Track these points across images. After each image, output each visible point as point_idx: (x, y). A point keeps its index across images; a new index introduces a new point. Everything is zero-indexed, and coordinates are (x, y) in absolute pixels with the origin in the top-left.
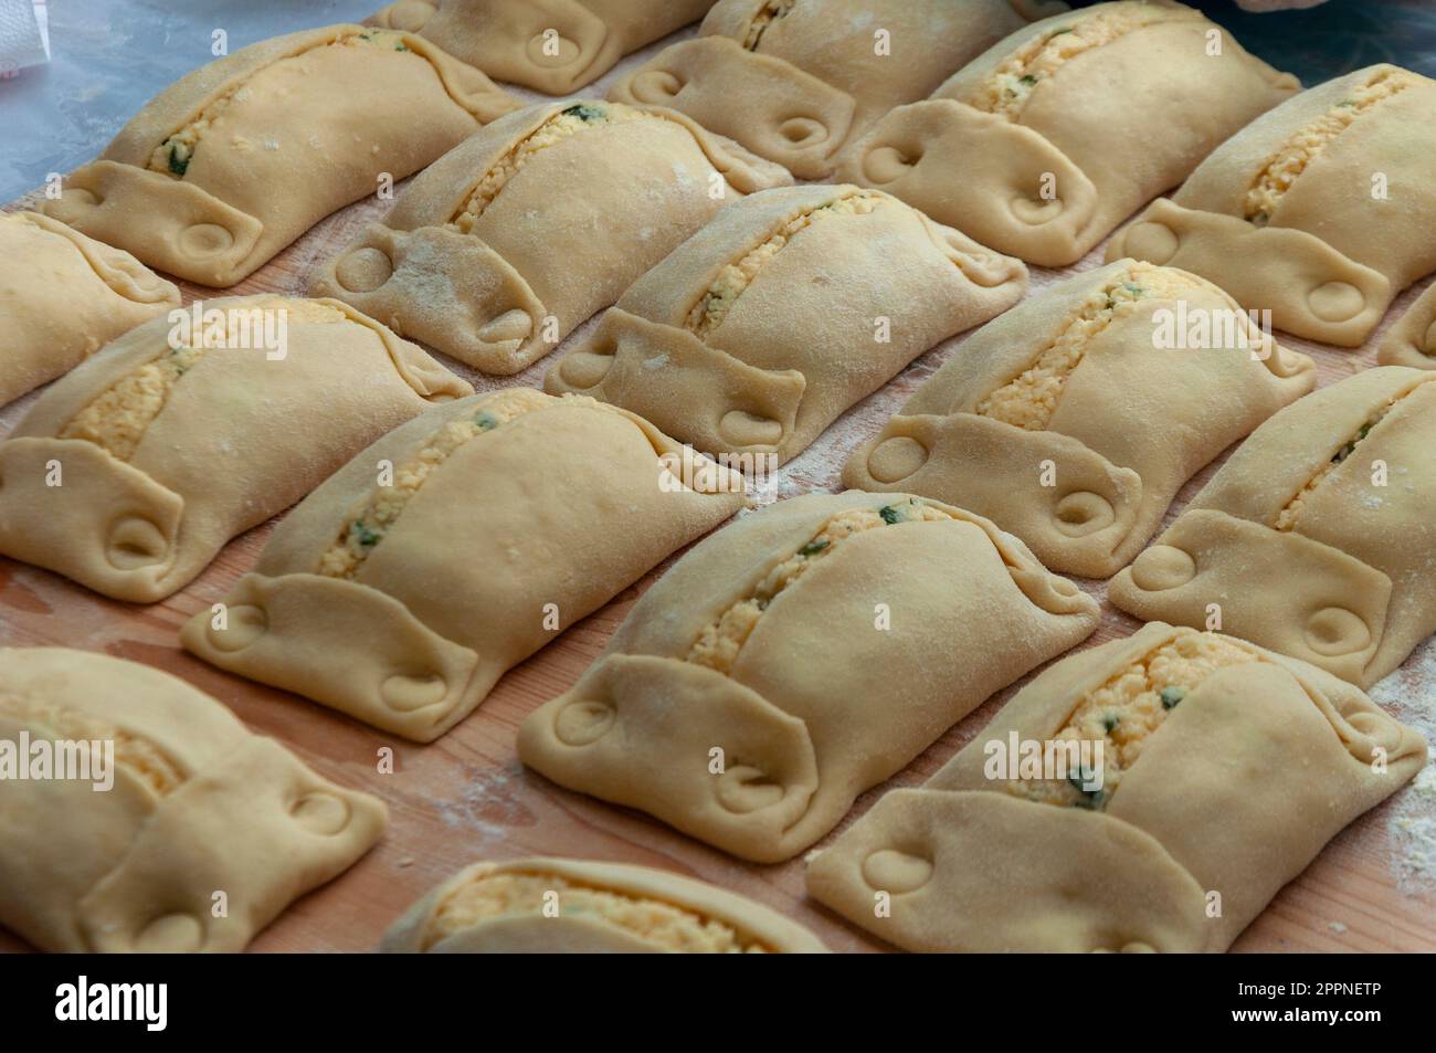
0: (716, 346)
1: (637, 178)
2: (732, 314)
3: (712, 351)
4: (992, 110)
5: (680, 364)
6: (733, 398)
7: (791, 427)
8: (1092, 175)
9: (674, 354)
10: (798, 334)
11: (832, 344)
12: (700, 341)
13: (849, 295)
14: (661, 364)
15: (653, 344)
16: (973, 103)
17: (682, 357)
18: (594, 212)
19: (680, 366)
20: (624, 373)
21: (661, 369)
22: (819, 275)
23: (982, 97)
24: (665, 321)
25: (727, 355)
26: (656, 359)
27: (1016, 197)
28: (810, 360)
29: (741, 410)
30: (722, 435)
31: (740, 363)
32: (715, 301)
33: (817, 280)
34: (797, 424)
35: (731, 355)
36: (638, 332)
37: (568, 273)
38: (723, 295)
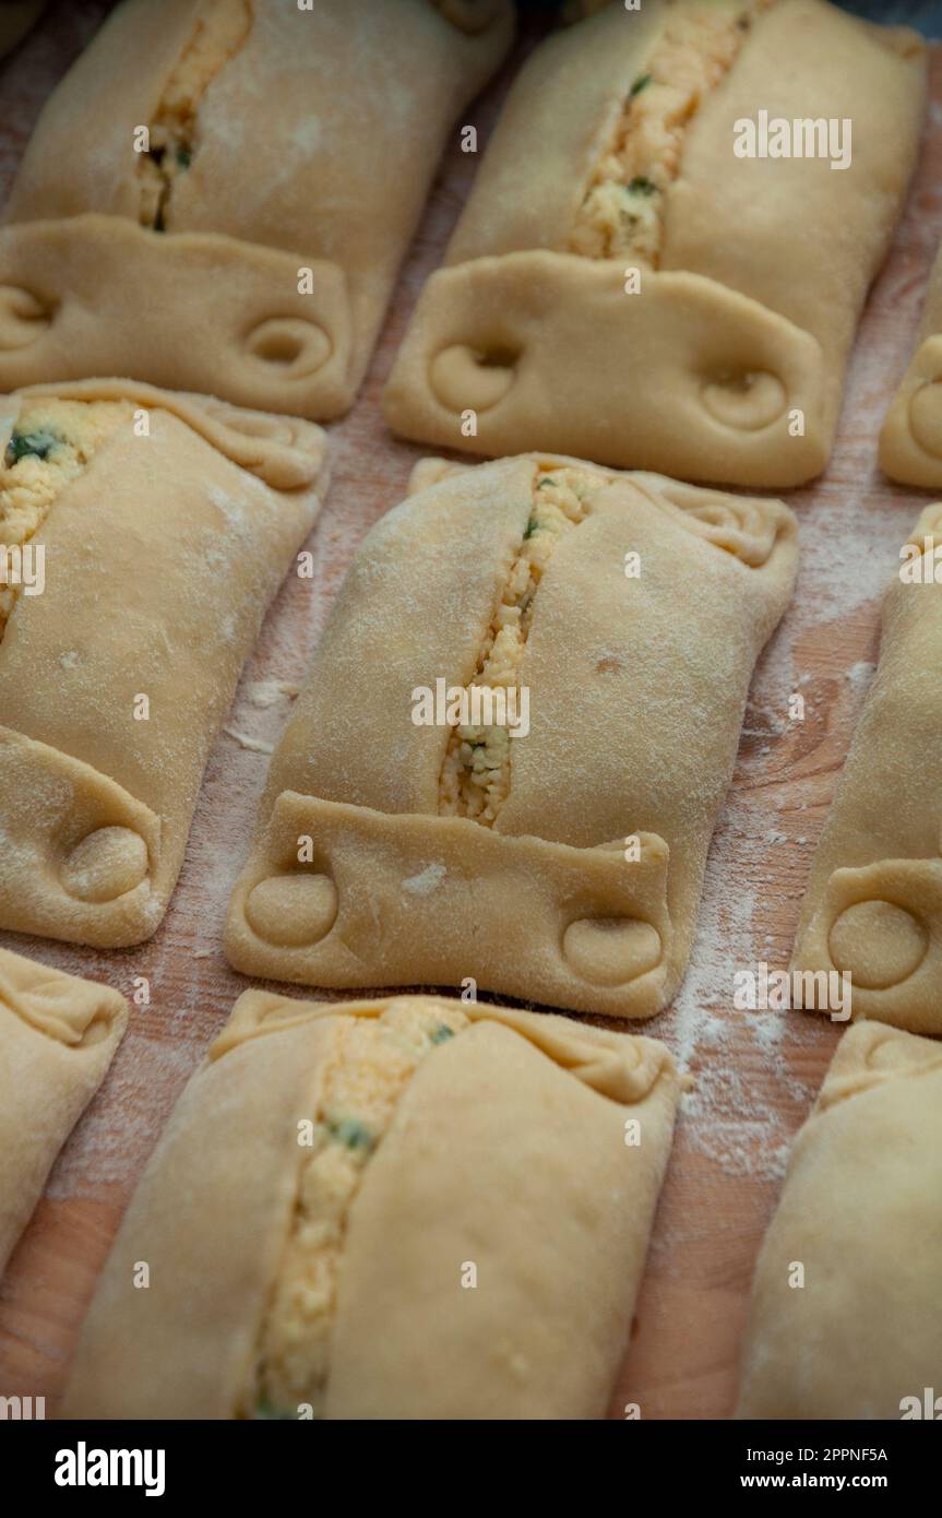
0: (514, 830)
1: (183, 541)
2: (520, 772)
3: (514, 841)
4: (607, 253)
5: (466, 874)
6: (564, 905)
7: (667, 924)
8: (801, 319)
9: (450, 859)
10: (626, 772)
11: (674, 768)
12: (486, 829)
13: (659, 676)
14: (435, 882)
15: (406, 852)
16: (574, 249)
17: (466, 864)
18: (157, 626)
19: (467, 877)
20: (375, 911)
21: (439, 890)
22: (601, 658)
23: (585, 235)
24: (409, 807)
25: (538, 841)
26: (423, 876)
27: (703, 388)
28: (655, 806)
29: (580, 919)
30: (579, 973)
31: (563, 848)
32: (479, 754)
33: (602, 666)
34: (673, 916)
35: (544, 838)
36: (366, 835)
37: (163, 742)
38: (489, 741)
